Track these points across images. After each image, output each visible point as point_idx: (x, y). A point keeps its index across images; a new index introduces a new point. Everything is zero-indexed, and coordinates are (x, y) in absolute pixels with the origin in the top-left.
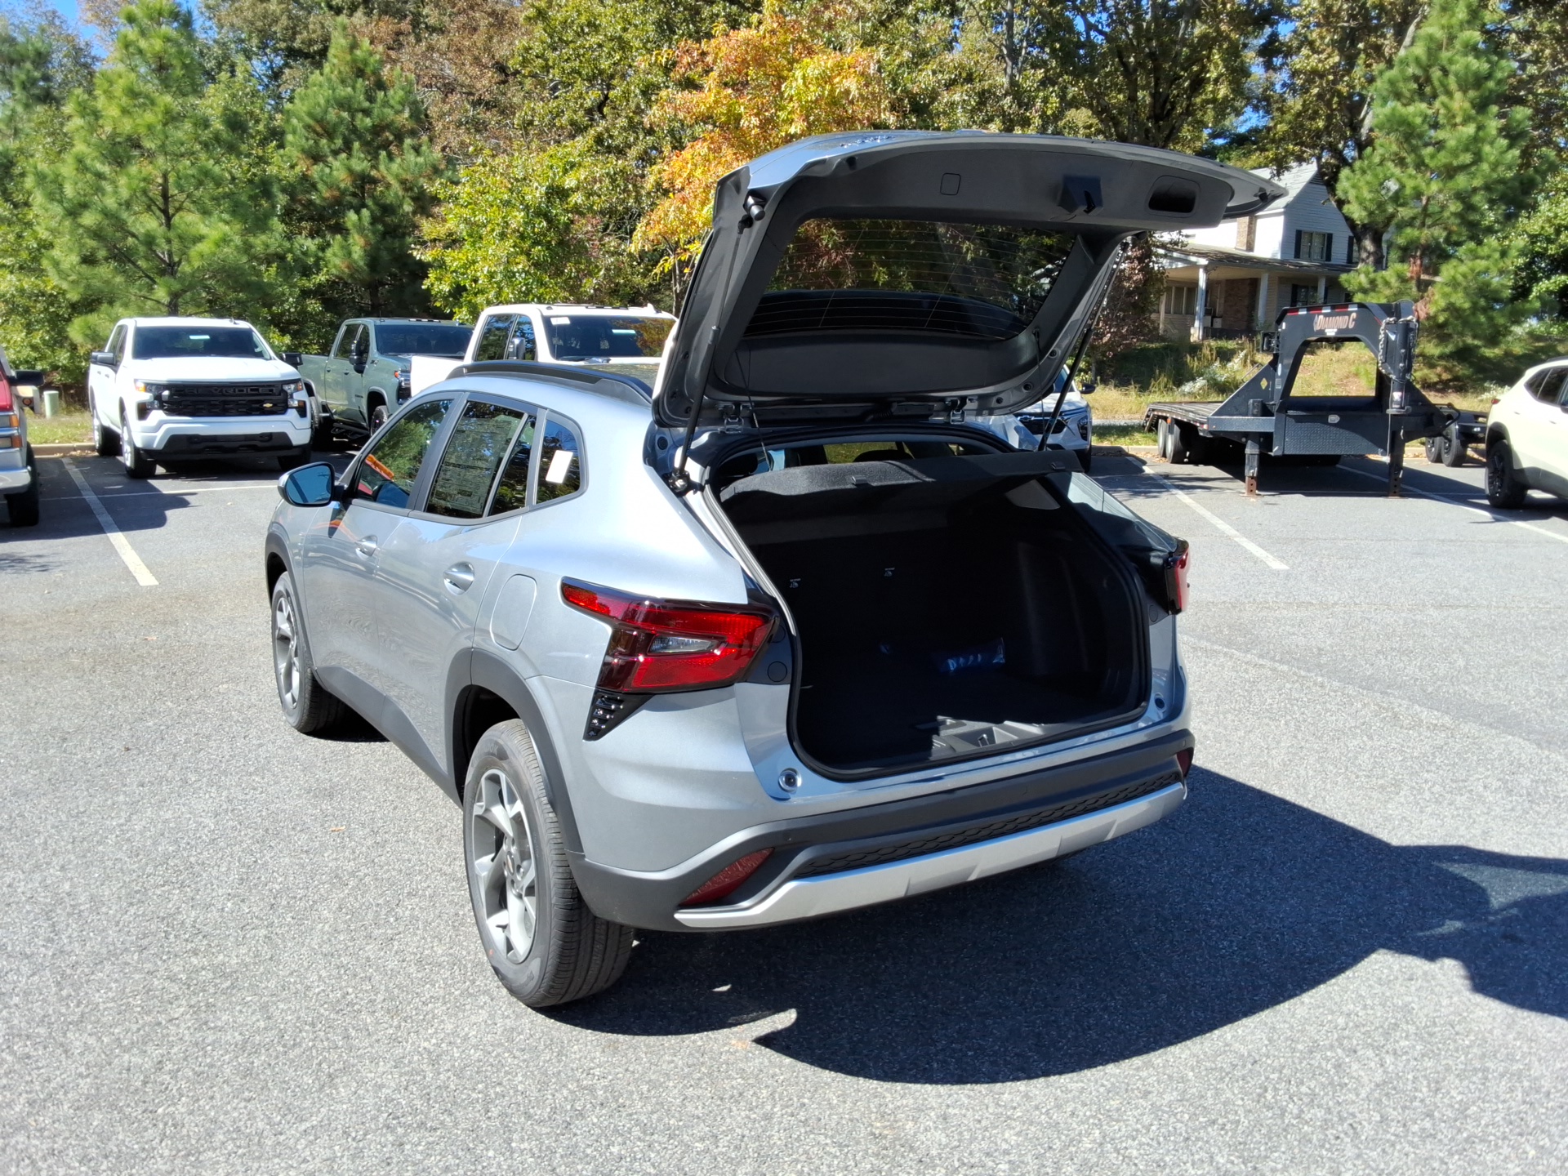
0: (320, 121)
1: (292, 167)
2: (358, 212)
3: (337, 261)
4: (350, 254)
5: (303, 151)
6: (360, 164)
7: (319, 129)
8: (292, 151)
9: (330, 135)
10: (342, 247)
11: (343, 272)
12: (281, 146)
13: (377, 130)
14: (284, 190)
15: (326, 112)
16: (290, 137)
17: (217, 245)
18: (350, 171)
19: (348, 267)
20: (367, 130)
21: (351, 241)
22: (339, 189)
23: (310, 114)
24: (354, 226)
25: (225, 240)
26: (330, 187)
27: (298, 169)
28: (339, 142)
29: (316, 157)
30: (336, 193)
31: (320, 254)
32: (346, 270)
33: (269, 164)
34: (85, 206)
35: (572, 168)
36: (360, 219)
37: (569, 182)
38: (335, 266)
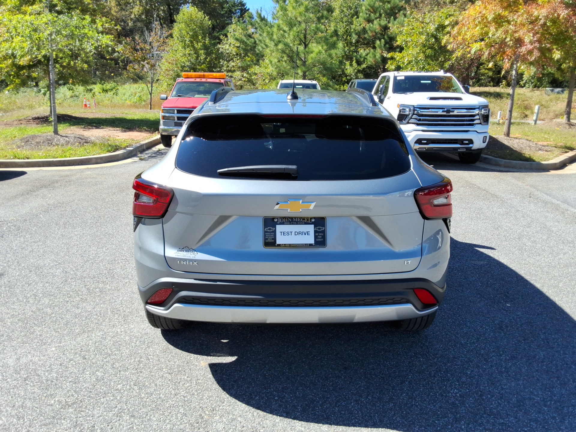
0: (372, 7)
1: (360, 25)
2: (380, 40)
3: (371, 59)
4: (375, 56)
5: (364, 19)
6: (383, 22)
7: (372, 10)
8: (361, 19)
9: (375, 12)
10: (373, 54)
11: (372, 64)
12: (358, 17)
13: (392, 9)
14: (356, 34)
15: (375, 3)
16: (361, 14)
17: (317, 54)
18: (380, 25)
19: (374, 61)
20: (388, 9)
21: (377, 51)
22: (375, 32)
23: (369, 5)
24: (378, 45)
25: (320, 52)
26: (371, 31)
27: (362, 26)
28: (378, 15)
29: (369, 21)
30: (374, 34)
31: (366, 57)
32: (374, 63)
33: (352, 24)
35: (450, 16)
36: (380, 43)
37: (447, 22)
38: (370, 61)
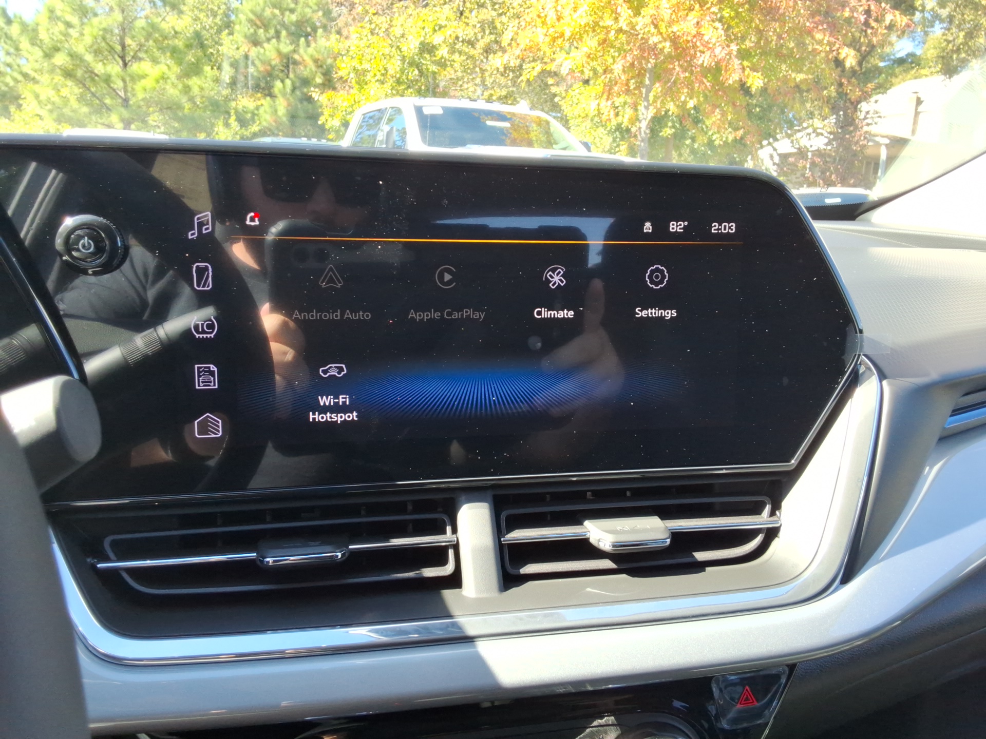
0: (259, 17)
1: (238, 49)
2: (282, 81)
3: (268, 117)
4: (276, 111)
5: (246, 37)
6: (286, 48)
7: (258, 23)
8: (239, 37)
9: (266, 27)
10: (271, 106)
11: (271, 124)
12: (231, 34)
13: (300, 24)
14: (232, 65)
15: (263, 10)
16: (237, 27)
17: (157, 81)
18: (279, 52)
19: (275, 121)
20: (292, 24)
21: (277, 102)
22: (271, 65)
23: (252, 12)
24: (280, 91)
25: (164, 78)
26: (263, 62)
27: (241, 50)
28: (272, 32)
29: (255, 42)
30: (269, 68)
31: (256, 112)
32: (274, 124)
33: (221, 45)
34: (57, 50)
36: (284, 87)
37: (437, 39)
38: (265, 120)
